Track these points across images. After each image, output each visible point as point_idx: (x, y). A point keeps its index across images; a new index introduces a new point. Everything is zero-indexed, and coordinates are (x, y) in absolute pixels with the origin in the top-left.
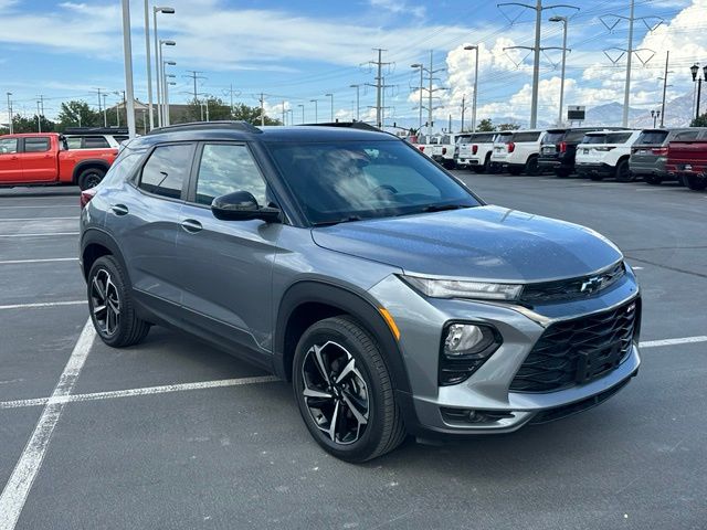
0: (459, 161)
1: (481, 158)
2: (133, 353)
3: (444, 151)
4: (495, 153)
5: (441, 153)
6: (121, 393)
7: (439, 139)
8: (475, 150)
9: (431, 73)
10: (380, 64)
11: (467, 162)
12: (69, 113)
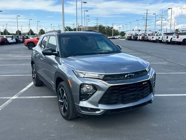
0: (163, 41)
1: (169, 40)
2: (39, 88)
3: (159, 38)
4: (173, 38)
5: (158, 38)
6: (29, 97)
7: (159, 34)
8: (167, 37)
9: (162, 16)
10: (147, 14)
11: (165, 41)
12: (66, 29)
